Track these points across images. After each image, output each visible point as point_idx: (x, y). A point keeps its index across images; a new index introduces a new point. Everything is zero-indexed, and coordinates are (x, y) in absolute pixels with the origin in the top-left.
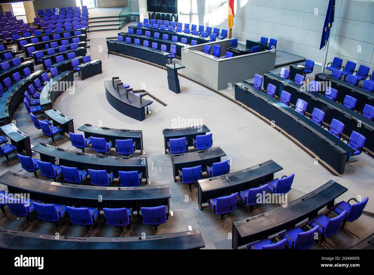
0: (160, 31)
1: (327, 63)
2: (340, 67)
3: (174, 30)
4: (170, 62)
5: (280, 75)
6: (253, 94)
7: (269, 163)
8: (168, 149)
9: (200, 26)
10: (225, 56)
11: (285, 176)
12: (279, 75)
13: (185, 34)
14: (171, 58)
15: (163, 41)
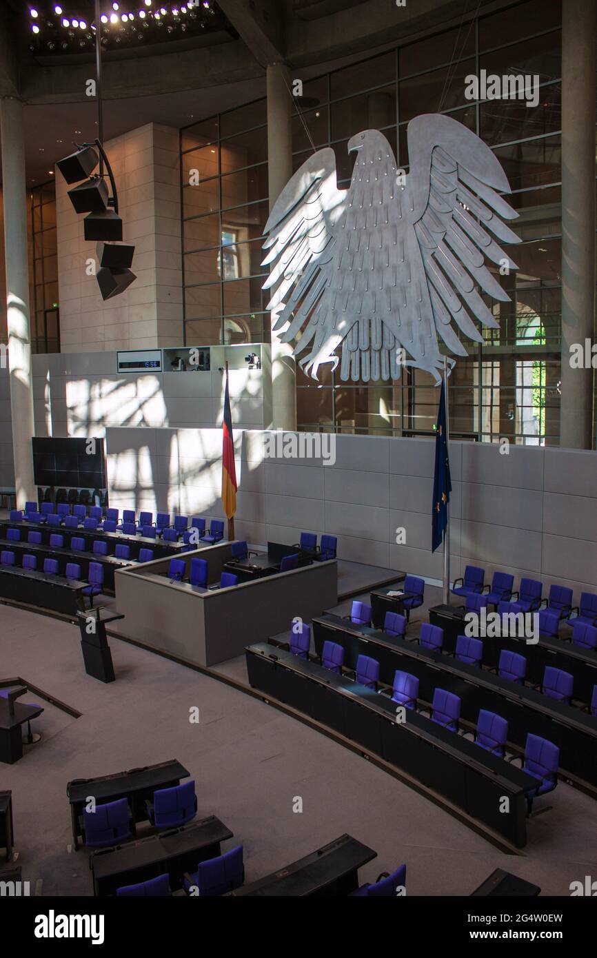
0: (64, 531)
1: (452, 580)
2: (481, 586)
3: (98, 527)
4: (89, 604)
5: (350, 617)
6: (292, 671)
7: (341, 844)
8: (81, 837)
9: (159, 516)
10: (219, 584)
11: (385, 875)
12: (348, 618)
13: (126, 536)
14: (92, 595)
15: (70, 554)
